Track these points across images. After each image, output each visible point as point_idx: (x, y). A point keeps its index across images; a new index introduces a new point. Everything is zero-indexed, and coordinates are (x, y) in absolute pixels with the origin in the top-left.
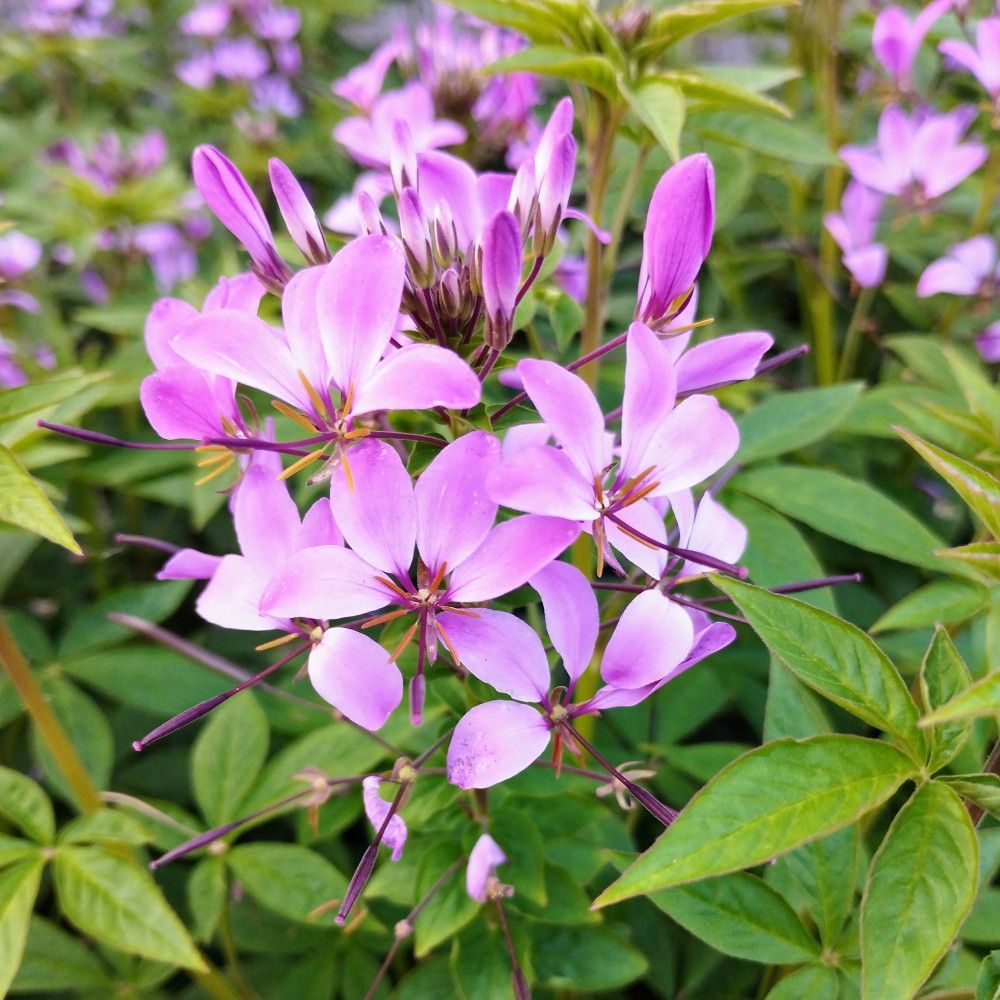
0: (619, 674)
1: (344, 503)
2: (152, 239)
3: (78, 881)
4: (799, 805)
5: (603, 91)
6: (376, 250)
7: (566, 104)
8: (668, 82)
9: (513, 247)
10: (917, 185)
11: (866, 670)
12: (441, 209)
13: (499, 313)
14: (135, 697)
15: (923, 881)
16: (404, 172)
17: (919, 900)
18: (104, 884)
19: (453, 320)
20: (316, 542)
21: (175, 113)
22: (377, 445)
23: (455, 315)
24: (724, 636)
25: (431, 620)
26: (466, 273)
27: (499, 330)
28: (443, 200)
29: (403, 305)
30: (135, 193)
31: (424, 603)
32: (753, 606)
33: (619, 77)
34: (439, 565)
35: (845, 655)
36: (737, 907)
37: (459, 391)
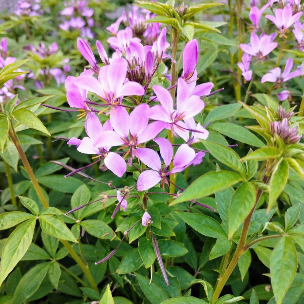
0: (177, 164)
1: (113, 120)
2: (54, 72)
3: (45, 223)
4: (216, 185)
5: (175, 27)
6: (121, 61)
7: (165, 29)
8: (191, 24)
9: (151, 59)
10: (260, 53)
11: (233, 158)
12: (135, 53)
13: (149, 75)
14: (55, 188)
15: (244, 202)
16: (126, 45)
17: (243, 205)
18: (52, 224)
19: (138, 79)
20: (106, 130)
21: (59, 38)
22: (120, 108)
23: (139, 78)
24: (202, 155)
25: (133, 149)
26: (141, 68)
27: (149, 79)
28: (136, 51)
29: (126, 75)
30: (50, 58)
31: (131, 145)
32: (208, 145)
33: (179, 23)
34: (135, 135)
35: (228, 155)
36: (207, 225)
37: (139, 91)
